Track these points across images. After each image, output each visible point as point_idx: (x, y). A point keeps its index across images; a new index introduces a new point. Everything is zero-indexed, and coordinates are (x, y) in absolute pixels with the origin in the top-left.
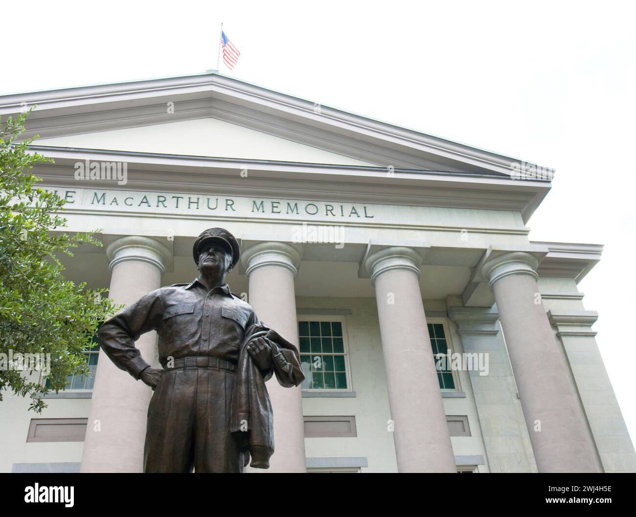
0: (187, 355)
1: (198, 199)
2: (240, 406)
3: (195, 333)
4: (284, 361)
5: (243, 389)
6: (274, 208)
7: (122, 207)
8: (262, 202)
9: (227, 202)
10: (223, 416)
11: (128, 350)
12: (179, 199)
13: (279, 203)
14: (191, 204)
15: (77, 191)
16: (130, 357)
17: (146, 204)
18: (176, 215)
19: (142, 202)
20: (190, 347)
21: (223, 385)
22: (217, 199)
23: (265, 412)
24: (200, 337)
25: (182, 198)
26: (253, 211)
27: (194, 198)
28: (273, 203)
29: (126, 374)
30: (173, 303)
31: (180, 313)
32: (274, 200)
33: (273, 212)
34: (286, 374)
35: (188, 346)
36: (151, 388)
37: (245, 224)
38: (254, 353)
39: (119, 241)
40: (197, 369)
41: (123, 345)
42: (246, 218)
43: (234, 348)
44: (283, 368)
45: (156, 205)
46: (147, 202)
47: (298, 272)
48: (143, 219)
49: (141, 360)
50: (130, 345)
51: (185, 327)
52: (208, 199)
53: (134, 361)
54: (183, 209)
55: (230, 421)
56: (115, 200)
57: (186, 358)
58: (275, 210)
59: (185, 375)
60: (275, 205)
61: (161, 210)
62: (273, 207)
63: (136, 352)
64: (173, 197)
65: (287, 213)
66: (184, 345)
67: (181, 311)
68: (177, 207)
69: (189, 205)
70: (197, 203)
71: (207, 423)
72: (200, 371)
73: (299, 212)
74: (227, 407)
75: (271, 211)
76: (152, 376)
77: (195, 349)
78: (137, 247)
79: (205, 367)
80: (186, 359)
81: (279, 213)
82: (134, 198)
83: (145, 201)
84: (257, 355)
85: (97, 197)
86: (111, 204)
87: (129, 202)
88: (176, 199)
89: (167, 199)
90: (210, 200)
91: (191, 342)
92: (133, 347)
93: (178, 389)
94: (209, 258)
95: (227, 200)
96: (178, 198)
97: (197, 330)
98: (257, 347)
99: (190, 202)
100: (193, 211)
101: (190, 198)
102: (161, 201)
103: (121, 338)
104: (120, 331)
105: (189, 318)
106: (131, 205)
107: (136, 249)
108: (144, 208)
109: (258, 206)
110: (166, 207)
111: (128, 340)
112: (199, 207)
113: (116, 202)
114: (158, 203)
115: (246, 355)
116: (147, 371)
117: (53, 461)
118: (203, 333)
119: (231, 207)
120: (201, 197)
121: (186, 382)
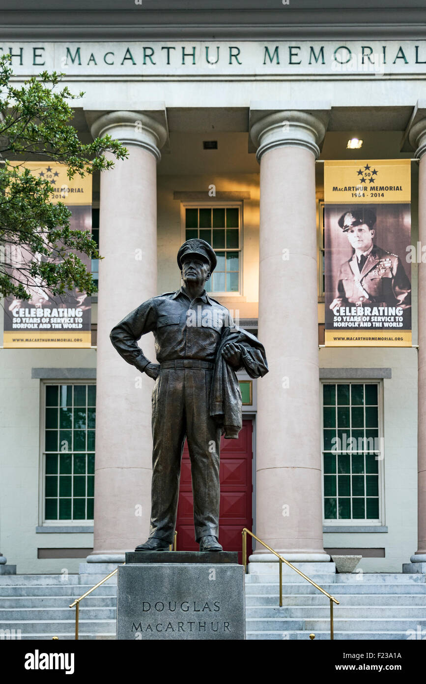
0: (176, 359)
1: (194, 48)
2: (216, 398)
3: (182, 341)
4: (250, 360)
5: (218, 386)
6: (293, 57)
7: (101, 69)
8: (277, 48)
9: (231, 51)
10: (205, 404)
11: (134, 351)
12: (171, 50)
13: (299, 48)
14: (186, 57)
15: (46, 45)
16: (135, 356)
17: (130, 61)
18: (168, 76)
19: (125, 59)
20: (179, 352)
21: (204, 381)
22: (218, 48)
23: (235, 402)
24: (185, 344)
25: (174, 48)
26: (265, 63)
27: (189, 47)
28: (291, 48)
29: (134, 367)
30: (164, 313)
31: (169, 324)
32: (293, 44)
33: (291, 63)
34: (253, 371)
35: (176, 351)
36: (152, 379)
37: (255, 83)
38: (226, 356)
39: (104, 119)
40: (184, 370)
41: (129, 346)
42: (255, 75)
43: (212, 351)
44: (250, 366)
45: (143, 62)
46: (131, 59)
47: (321, 152)
48: (129, 84)
49: (144, 358)
50: (134, 346)
51: (173, 336)
52: (207, 48)
53: (138, 358)
54: (177, 67)
55: (209, 407)
56: (92, 58)
57: (176, 360)
58: (295, 59)
59: (176, 373)
60: (294, 51)
61: (149, 69)
62: (291, 55)
63: (139, 352)
64: (163, 48)
65: (310, 63)
66: (173, 351)
67: (170, 322)
68: (168, 63)
69: (183, 59)
70: (193, 55)
71: (193, 409)
72: (187, 371)
73: (325, 61)
74: (207, 397)
75: (289, 62)
76: (152, 370)
77: (182, 354)
78: (126, 126)
79: (190, 368)
80: (176, 362)
81: (299, 63)
82: (115, 53)
83: (129, 56)
84: (229, 358)
85: (71, 55)
86: (88, 64)
87: (110, 59)
88: (166, 50)
89: (155, 51)
90: (209, 50)
91: (178, 348)
92: (136, 347)
93: (171, 384)
94: (190, 272)
95: (231, 48)
96: (168, 48)
97: (183, 339)
98: (229, 351)
99: (184, 55)
100: (189, 69)
101: (183, 48)
102: (148, 56)
103: (127, 340)
104: (125, 335)
105: (176, 328)
106: (112, 64)
107: (124, 128)
108: (128, 69)
109: (272, 55)
110: (154, 64)
111: (132, 342)
112: (196, 62)
113: (94, 60)
114: (145, 59)
115: (221, 358)
116: (149, 366)
117: (69, 367)
118: (187, 341)
119: (237, 59)
120: (197, 45)
121: (177, 379)
